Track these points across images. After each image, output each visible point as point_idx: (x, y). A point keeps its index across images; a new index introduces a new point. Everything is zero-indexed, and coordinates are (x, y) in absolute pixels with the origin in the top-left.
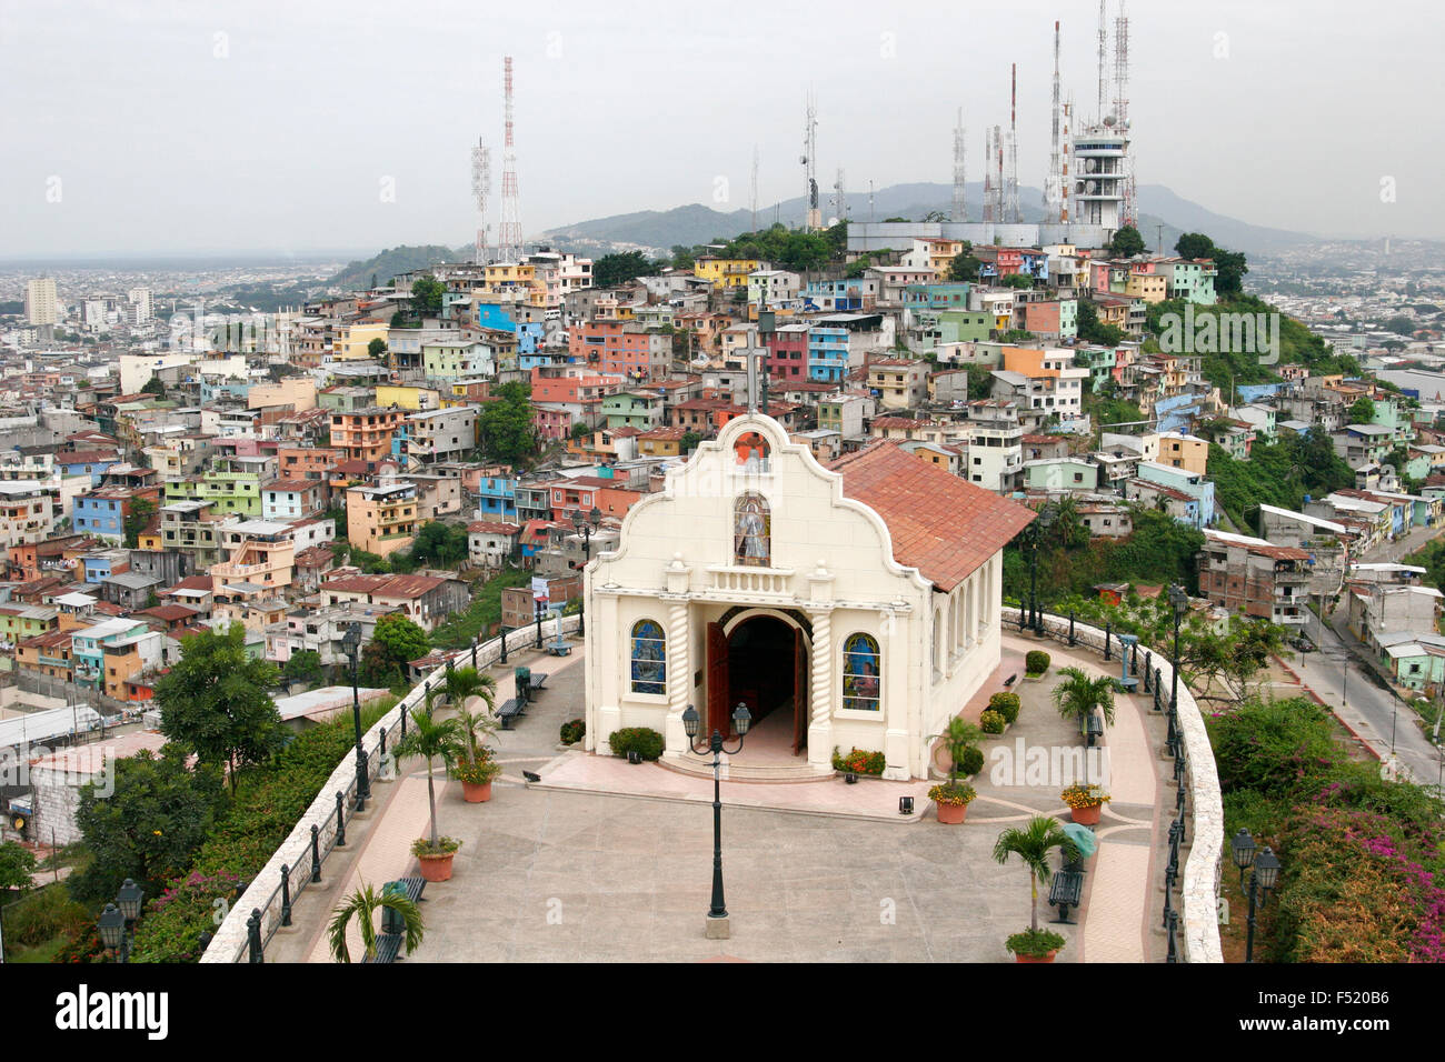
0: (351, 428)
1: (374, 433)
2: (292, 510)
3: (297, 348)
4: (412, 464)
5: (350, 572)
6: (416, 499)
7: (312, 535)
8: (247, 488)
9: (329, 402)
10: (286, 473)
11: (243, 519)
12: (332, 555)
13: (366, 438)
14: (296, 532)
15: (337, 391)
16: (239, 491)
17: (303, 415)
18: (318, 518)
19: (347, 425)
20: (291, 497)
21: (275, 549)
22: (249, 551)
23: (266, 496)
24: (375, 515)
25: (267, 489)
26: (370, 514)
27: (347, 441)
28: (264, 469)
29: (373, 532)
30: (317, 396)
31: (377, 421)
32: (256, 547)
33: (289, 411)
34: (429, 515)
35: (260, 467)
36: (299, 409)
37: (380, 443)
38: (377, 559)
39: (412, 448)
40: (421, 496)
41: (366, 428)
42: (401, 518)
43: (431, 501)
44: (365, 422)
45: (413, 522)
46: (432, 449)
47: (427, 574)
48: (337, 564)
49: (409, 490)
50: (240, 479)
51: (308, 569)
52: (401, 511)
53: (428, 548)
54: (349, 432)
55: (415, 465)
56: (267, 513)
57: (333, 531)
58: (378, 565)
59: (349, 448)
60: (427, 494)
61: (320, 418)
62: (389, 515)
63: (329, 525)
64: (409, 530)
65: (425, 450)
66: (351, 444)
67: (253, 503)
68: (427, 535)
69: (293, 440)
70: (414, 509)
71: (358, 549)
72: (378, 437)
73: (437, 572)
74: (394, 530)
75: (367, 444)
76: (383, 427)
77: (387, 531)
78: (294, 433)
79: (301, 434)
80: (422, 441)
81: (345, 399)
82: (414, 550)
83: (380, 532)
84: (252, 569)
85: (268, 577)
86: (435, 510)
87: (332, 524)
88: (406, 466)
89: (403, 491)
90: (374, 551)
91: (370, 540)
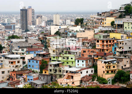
0: (101, 44)
1: (107, 45)
2: (83, 65)
3: (94, 24)
4: (117, 54)
5: (95, 83)
6: (117, 64)
7: (87, 72)
8: (72, 59)
9: (97, 37)
10: (83, 55)
11: (70, 67)
12: (92, 78)
13: (105, 46)
14: (83, 71)
15: (99, 34)
16: (70, 59)
17: (90, 40)
18: (90, 67)
19: (100, 43)
20: (83, 62)
21: (75, 75)
22: (69, 75)
23: (77, 61)
24: (105, 67)
25: (77, 59)
26: (103, 67)
27: (100, 47)
28: (77, 54)
29: (104, 72)
30: (94, 35)
31: (109, 42)
32: (70, 75)
33: (86, 39)
34: (120, 68)
35: (76, 53)
36: (89, 38)
37: (109, 48)
38: (104, 79)
39: (117, 50)
40: (118, 63)
41: (105, 44)
42: (112, 68)
43: (121, 64)
44: (105, 42)
45: (116, 70)
46: (123, 50)
47: (118, 85)
48: (93, 80)
49: (115, 61)
50: (70, 56)
51: (85, 82)
52: (112, 67)
53: (118, 77)
54: (101, 45)
55: (118, 54)
56: (77, 66)
57: (93, 71)
58: (104, 81)
59: (101, 49)
60: (120, 62)
61: (94, 41)
62: (108, 68)
63: (92, 69)
64: (114, 72)
65: (121, 50)
66: (101, 48)
67: (73, 63)
68: (118, 74)
69: (86, 46)
70: (116, 66)
71: (100, 77)
72: (109, 46)
73: (121, 84)
74: (110, 72)
75: (105, 48)
76: (110, 43)
77: (108, 72)
78: (87, 45)
79: (89, 45)
80: (120, 48)
81: (101, 36)
82: (115, 78)
83: (106, 72)
84: (68, 81)
85: (73, 83)
86: (122, 67)
87: (93, 69)
88: (116, 54)
89: (113, 61)
90: (104, 77)
91: (103, 74)
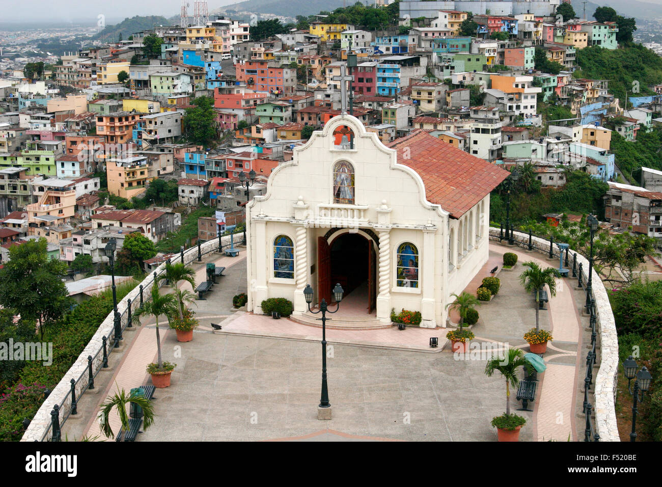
0: (108, 124)
1: (122, 127)
2: (74, 172)
3: (75, 77)
4: (145, 145)
5: (109, 209)
6: (147, 166)
7: (86, 187)
8: (47, 159)
9: (95, 108)
10: (71, 151)
11: (45, 178)
12: (98, 198)
13: (117, 130)
14: (77, 185)
15: (100, 102)
16: (43, 161)
17: (80, 116)
18: (90, 177)
19: (106, 122)
20: (73, 165)
21: (65, 195)
22: (49, 197)
23: (59, 164)
24: (123, 175)
25: (59, 160)
26: (120, 175)
27: (106, 132)
28: (57, 148)
29: (122, 185)
30: (88, 105)
31: (124, 120)
32: (53, 194)
33: (71, 114)
34: (155, 175)
35: (55, 147)
36: (77, 113)
37: (126, 133)
38: (124, 201)
39: (145, 136)
40: (150, 163)
41: (117, 124)
42: (138, 176)
43: (156, 166)
44: (117, 120)
45: (146, 179)
46: (156, 136)
47: (154, 209)
48: (102, 204)
49: (143, 160)
50: (43, 154)
51: (84, 207)
52: (139, 173)
53: (155, 194)
54: (107, 126)
55: (146, 146)
56: (60, 174)
57: (99, 185)
58: (125, 204)
59: (107, 136)
60: (153, 162)
61: (90, 118)
62: (131, 175)
63: (96, 181)
64: (144, 184)
65: (152, 137)
66: (108, 133)
67: (51, 168)
68: (154, 187)
69: (74, 131)
70: (146, 171)
71: (114, 195)
72: (124, 129)
73: (160, 208)
74: (135, 184)
75: (118, 133)
76: (127, 123)
77: (130, 184)
78: (74, 127)
79: (78, 128)
80: (150, 132)
81: (104, 107)
82: (146, 196)
83: (126, 185)
84: (51, 207)
85: (61, 211)
86: (159, 172)
87: (98, 180)
88: (141, 146)
89: (139, 161)
90: (123, 196)
91: (120, 190)
